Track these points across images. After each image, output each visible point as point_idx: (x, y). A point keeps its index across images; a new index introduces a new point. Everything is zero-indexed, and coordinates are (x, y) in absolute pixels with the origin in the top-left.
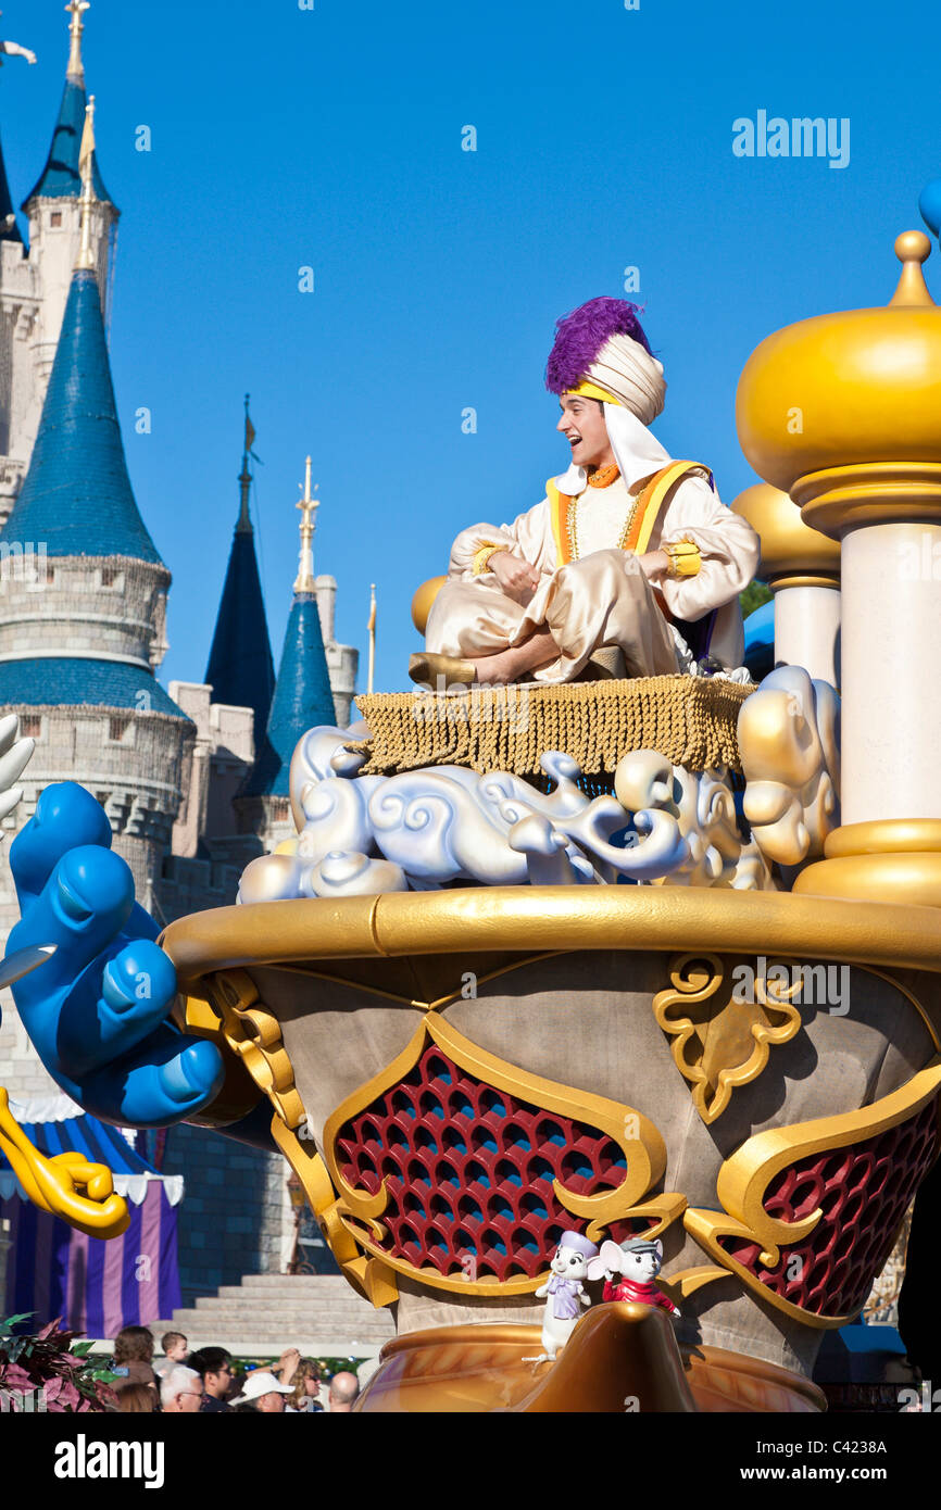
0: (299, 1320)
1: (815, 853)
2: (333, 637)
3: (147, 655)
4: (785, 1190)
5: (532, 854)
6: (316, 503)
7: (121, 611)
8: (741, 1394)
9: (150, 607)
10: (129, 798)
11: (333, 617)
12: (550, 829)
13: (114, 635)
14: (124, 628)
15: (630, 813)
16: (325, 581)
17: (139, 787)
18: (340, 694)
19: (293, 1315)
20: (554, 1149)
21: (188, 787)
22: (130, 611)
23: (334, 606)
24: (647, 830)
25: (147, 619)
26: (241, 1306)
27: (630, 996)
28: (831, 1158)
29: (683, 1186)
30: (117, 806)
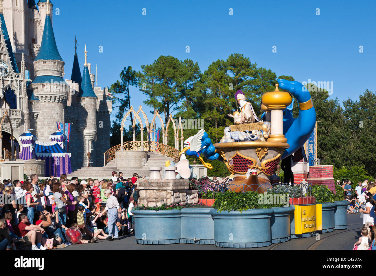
0: (90, 174)
1: (269, 137)
2: (91, 72)
3: (61, 75)
4: (266, 165)
5: (245, 139)
6: (87, 52)
7: (57, 68)
8: (263, 181)
9: (62, 68)
10: (60, 97)
11: (91, 69)
12: (247, 137)
13: (56, 72)
14: (57, 71)
15: (253, 135)
16: (89, 64)
17: (61, 95)
18: (92, 81)
19: (89, 173)
20: (247, 162)
21: (69, 95)
22: (58, 68)
23: (91, 68)
24: (255, 136)
25: (61, 70)
26: (81, 172)
27: (253, 150)
28: (271, 162)
29: (258, 165)
30: (58, 98)
